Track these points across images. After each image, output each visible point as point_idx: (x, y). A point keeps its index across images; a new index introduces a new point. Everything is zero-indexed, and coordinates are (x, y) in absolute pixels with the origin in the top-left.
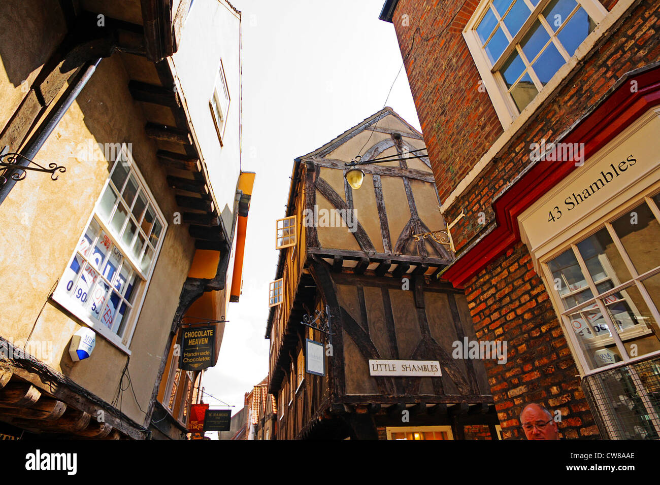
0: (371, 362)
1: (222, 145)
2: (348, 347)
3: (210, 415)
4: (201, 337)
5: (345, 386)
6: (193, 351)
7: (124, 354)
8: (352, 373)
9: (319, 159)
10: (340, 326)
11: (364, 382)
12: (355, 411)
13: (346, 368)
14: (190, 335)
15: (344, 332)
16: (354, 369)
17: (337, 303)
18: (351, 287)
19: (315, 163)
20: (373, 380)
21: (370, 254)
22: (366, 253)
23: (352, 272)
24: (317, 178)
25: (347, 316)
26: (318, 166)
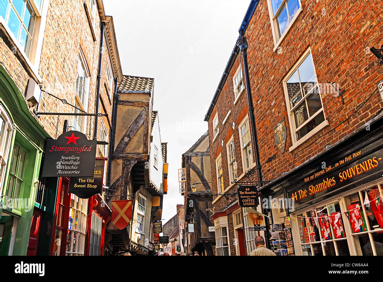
0: (209, 227)
1: (157, 170)
2: (202, 223)
3: (161, 238)
4: (158, 224)
5: (201, 235)
6: (157, 228)
7: (144, 235)
8: (203, 231)
9: (191, 153)
10: (199, 216)
11: (207, 234)
12: (204, 242)
13: (201, 230)
14: (155, 224)
15: (201, 218)
16: (204, 230)
17: (199, 209)
18: (203, 202)
19: (189, 155)
20: (210, 233)
21: (209, 191)
22: (207, 191)
23: (204, 196)
24: (190, 162)
25: (202, 213)
26: (191, 157)
